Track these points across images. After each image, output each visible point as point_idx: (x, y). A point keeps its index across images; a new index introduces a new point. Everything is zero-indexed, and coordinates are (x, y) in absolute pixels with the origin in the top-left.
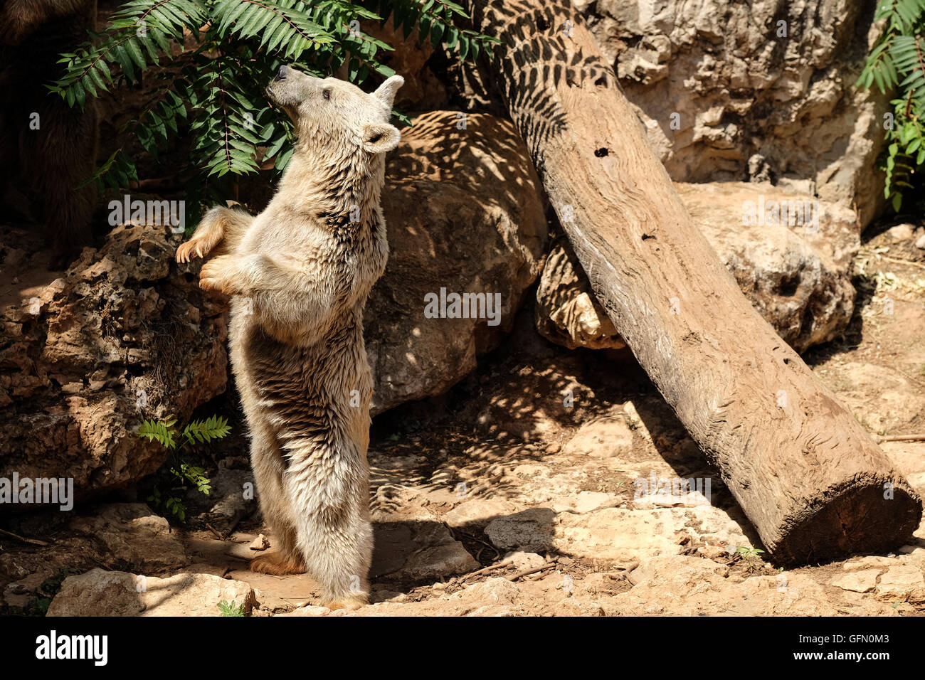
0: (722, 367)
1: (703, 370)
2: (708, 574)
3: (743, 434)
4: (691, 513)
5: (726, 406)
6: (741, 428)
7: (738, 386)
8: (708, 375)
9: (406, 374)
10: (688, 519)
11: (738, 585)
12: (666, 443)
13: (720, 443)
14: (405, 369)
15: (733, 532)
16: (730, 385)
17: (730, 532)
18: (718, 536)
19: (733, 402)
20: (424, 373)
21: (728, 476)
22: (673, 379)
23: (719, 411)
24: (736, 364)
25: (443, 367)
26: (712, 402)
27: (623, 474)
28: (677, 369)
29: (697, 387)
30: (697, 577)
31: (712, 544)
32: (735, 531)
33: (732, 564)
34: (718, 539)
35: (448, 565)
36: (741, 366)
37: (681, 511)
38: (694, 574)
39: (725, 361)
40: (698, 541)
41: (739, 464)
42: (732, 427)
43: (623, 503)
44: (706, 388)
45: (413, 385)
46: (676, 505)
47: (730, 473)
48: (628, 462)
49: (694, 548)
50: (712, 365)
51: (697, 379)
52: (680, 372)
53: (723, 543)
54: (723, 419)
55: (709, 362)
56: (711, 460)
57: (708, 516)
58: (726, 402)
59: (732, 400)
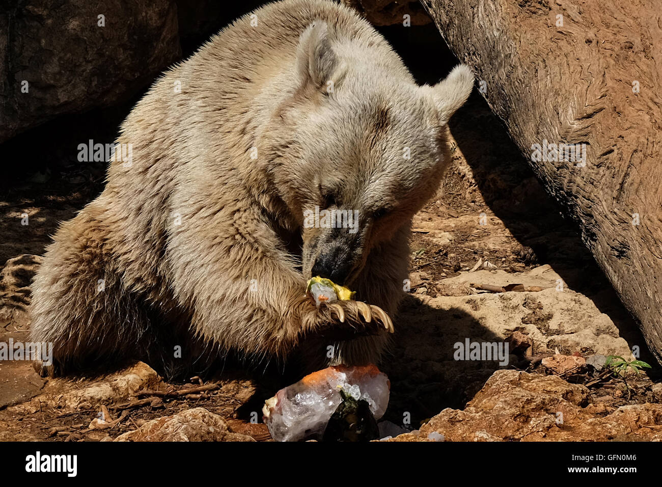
0: (583, 52)
1: (551, 57)
2: (552, 400)
3: (617, 164)
4: (534, 300)
5: (589, 116)
6: (614, 155)
7: (610, 83)
8: (560, 65)
9: (57, 69)
10: (527, 311)
11: (603, 420)
12: (501, 184)
13: (578, 180)
14: (55, 60)
15: (604, 332)
16: (596, 81)
17: (598, 332)
18: (577, 339)
19: (601, 110)
20: (90, 67)
21: (592, 236)
22: (503, 72)
23: (577, 126)
24: (608, 46)
25: (122, 57)
26: (565, 111)
27: (424, 237)
28: (508, 56)
29: (541, 85)
30: (533, 405)
31: (567, 352)
32: (607, 331)
33: (597, 386)
34: (578, 344)
35: (116, 389)
36: (617, 49)
37: (517, 298)
38: (529, 402)
39: (589, 41)
40: (544, 347)
41: (610, 216)
42: (599, 153)
43: (421, 286)
44: (557, 87)
45: (69, 87)
46: (510, 288)
47: (594, 230)
48: (435, 218)
49: (535, 359)
50: (566, 48)
51: (541, 73)
52: (514, 60)
53: (587, 351)
54: (585, 139)
55: (562, 43)
56: (565, 208)
57: (564, 306)
58: (590, 110)
59: (599, 106)
